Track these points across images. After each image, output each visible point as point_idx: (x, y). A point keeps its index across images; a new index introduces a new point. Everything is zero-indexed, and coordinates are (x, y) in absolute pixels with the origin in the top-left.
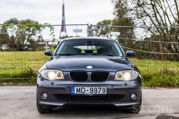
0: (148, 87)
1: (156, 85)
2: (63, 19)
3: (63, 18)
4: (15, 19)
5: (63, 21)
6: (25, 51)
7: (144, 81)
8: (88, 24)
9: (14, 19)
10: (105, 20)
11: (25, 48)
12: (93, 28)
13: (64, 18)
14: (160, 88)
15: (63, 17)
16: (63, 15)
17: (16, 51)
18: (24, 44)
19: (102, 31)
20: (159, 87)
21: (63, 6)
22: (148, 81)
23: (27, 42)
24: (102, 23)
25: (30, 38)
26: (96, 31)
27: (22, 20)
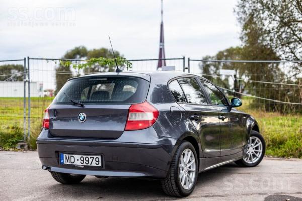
0: (279, 157)
1: (291, 155)
2: (161, 47)
3: (160, 45)
4: (83, 47)
5: (161, 51)
7: (272, 147)
10: (231, 48)
13: (163, 46)
14: (298, 159)
15: (161, 44)
16: (162, 40)
19: (225, 66)
20: (296, 158)
21: (162, 26)
22: (279, 148)
24: (225, 54)
26: (215, 66)
27: (94, 50)
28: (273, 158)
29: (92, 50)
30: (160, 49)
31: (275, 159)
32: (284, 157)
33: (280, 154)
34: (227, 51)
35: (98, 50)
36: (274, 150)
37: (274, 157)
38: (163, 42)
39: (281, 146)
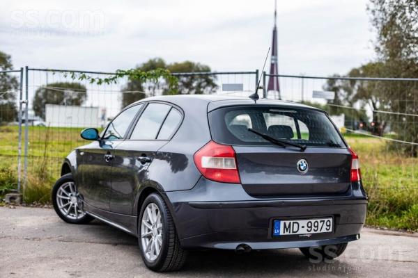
0: (398, 229)
2: (273, 62)
3: (272, 59)
4: (160, 60)
5: (273, 67)
8: (257, 71)
9: (157, 61)
12: (338, 83)
13: (276, 60)
15: (273, 57)
16: (274, 52)
19: (360, 89)
24: (361, 72)
26: (346, 89)
27: (176, 64)
28: (387, 232)
29: (173, 64)
30: (272, 65)
31: (391, 232)
32: (405, 229)
33: (399, 225)
34: (364, 67)
35: (180, 65)
38: (276, 55)
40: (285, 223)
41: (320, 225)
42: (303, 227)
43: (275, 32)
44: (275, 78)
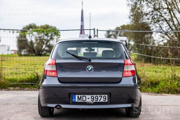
2: (82, 24)
3: (81, 23)
5: (82, 26)
6: (43, 56)
10: (124, 25)
11: (43, 53)
12: (111, 33)
13: (83, 23)
15: (82, 22)
17: (35, 56)
18: (42, 49)
20: (166, 93)
23: (46, 47)
25: (48, 44)
34: (122, 27)
36: (152, 88)
37: (152, 93)
38: (83, 21)
39: (156, 86)
40: (78, 96)
41: (99, 98)
42: (89, 98)
43: (82, 11)
44: (83, 31)
